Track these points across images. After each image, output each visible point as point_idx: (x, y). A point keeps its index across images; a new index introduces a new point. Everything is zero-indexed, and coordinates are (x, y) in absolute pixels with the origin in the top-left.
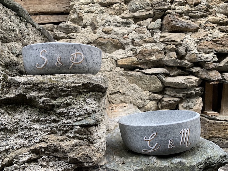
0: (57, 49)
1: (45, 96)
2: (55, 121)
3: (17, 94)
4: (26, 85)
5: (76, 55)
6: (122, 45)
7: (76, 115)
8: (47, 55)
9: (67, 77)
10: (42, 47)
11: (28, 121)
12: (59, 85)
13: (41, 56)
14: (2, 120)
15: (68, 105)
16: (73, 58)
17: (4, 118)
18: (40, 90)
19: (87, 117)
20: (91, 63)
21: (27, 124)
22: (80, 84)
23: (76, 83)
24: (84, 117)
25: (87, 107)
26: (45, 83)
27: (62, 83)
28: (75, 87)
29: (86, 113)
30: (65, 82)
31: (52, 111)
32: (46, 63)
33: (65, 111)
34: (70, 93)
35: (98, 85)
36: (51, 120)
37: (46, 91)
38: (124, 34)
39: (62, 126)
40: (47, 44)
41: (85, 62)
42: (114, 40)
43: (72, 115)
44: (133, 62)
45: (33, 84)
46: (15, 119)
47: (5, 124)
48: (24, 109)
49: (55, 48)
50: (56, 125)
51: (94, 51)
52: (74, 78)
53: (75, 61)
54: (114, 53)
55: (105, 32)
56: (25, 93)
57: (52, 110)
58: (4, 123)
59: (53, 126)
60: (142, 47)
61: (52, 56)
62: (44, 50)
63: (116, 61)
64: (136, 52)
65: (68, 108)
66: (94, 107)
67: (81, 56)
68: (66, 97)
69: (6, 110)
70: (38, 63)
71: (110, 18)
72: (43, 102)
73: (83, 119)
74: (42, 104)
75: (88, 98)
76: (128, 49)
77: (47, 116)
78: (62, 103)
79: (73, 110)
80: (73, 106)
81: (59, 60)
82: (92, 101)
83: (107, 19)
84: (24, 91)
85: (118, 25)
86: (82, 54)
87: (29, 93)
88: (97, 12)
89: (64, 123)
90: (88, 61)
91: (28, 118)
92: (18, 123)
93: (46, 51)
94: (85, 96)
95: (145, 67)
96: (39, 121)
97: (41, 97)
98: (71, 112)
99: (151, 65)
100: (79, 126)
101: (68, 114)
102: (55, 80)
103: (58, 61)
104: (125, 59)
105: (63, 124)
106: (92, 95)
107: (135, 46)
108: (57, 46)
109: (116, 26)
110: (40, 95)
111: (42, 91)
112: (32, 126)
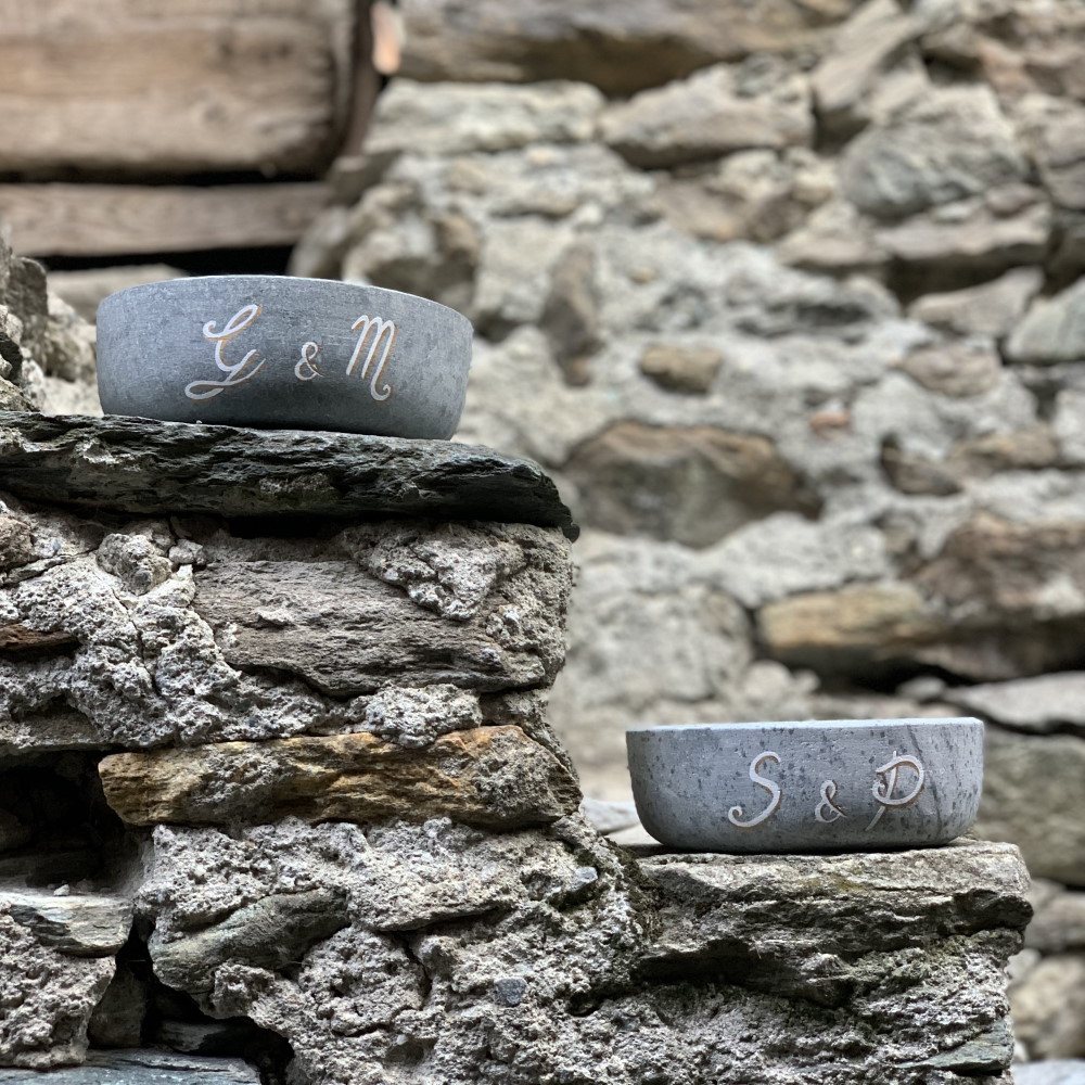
0: (822, 751)
1: (825, 948)
2: (855, 1051)
3: (712, 938)
4: (748, 900)
5: (894, 770)
6: (799, 479)
7: (936, 1024)
8: (782, 776)
9: (892, 867)
10: (762, 743)
11: (752, 1050)
12: (871, 903)
13: (754, 777)
14: (647, 1045)
15: (907, 983)
16: (883, 786)
17: (657, 1037)
18: (801, 921)
19: (978, 1034)
20: (951, 799)
21: (746, 1061)
22: (945, 895)
23: (935, 892)
24: (967, 1033)
25: (974, 993)
26: (821, 894)
27: (882, 892)
28: (934, 907)
29: (973, 1017)
30: (895, 889)
31: (841, 1010)
32: (777, 808)
33: (895, 1009)
34: (914, 934)
35: (1014, 899)
36: (836, 1049)
37: (826, 926)
38: (814, 398)
39: (885, 1069)
40: (782, 730)
41: (927, 797)
42: (735, 440)
43: (923, 1027)
44: (888, 623)
45: (777, 897)
46: (690, 1044)
47: (662, 1062)
48: (725, 1002)
49: (815, 747)
50: (857, 1066)
51: (961, 745)
52: (921, 873)
53: (892, 797)
54: (736, 543)
55: (666, 381)
56: (742, 933)
57: (840, 1006)
58: (657, 1056)
59: (847, 1070)
60: (963, 501)
61: (802, 778)
62: (769, 753)
63: (752, 615)
64: (913, 547)
65: (905, 996)
66: (999, 991)
67: (915, 773)
68: (899, 949)
69: (656, 1003)
70: (743, 806)
71: (705, 269)
72: (819, 971)
73: (963, 1044)
74: (815, 980)
75: (972, 955)
76: (845, 514)
77: (820, 1032)
78: (882, 976)
79: (926, 1006)
80: (926, 989)
81: (831, 796)
82: (987, 967)
83: (675, 275)
84: (740, 926)
85: (767, 322)
86: (917, 762)
87: (759, 933)
88: (590, 213)
89: (891, 1059)
90: (940, 793)
91: (748, 1039)
92: (706, 1062)
93: (779, 760)
94: (962, 945)
95: (992, 662)
96: (786, 1052)
97: (807, 952)
98: (919, 1011)
99: (1036, 651)
100: (954, 1069)
101: (908, 1021)
102: (858, 880)
103: (825, 800)
104: (824, 602)
105: (889, 1064)
106: (989, 941)
107: (908, 493)
108: (825, 739)
109: (748, 329)
110: (803, 941)
111: (807, 926)
112: (765, 1073)
